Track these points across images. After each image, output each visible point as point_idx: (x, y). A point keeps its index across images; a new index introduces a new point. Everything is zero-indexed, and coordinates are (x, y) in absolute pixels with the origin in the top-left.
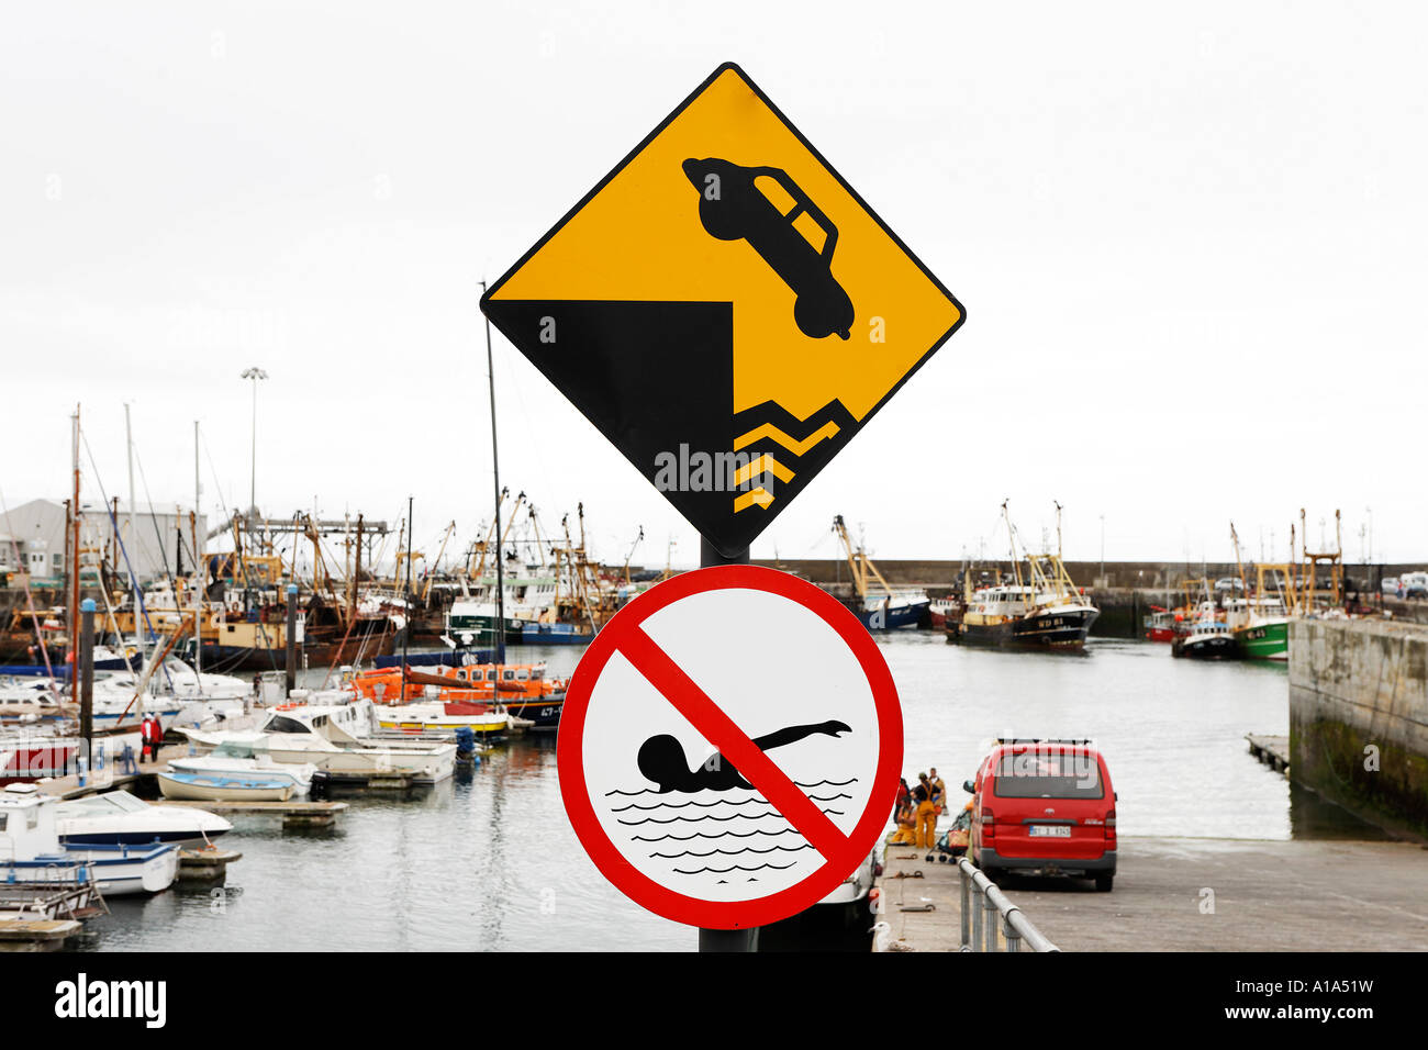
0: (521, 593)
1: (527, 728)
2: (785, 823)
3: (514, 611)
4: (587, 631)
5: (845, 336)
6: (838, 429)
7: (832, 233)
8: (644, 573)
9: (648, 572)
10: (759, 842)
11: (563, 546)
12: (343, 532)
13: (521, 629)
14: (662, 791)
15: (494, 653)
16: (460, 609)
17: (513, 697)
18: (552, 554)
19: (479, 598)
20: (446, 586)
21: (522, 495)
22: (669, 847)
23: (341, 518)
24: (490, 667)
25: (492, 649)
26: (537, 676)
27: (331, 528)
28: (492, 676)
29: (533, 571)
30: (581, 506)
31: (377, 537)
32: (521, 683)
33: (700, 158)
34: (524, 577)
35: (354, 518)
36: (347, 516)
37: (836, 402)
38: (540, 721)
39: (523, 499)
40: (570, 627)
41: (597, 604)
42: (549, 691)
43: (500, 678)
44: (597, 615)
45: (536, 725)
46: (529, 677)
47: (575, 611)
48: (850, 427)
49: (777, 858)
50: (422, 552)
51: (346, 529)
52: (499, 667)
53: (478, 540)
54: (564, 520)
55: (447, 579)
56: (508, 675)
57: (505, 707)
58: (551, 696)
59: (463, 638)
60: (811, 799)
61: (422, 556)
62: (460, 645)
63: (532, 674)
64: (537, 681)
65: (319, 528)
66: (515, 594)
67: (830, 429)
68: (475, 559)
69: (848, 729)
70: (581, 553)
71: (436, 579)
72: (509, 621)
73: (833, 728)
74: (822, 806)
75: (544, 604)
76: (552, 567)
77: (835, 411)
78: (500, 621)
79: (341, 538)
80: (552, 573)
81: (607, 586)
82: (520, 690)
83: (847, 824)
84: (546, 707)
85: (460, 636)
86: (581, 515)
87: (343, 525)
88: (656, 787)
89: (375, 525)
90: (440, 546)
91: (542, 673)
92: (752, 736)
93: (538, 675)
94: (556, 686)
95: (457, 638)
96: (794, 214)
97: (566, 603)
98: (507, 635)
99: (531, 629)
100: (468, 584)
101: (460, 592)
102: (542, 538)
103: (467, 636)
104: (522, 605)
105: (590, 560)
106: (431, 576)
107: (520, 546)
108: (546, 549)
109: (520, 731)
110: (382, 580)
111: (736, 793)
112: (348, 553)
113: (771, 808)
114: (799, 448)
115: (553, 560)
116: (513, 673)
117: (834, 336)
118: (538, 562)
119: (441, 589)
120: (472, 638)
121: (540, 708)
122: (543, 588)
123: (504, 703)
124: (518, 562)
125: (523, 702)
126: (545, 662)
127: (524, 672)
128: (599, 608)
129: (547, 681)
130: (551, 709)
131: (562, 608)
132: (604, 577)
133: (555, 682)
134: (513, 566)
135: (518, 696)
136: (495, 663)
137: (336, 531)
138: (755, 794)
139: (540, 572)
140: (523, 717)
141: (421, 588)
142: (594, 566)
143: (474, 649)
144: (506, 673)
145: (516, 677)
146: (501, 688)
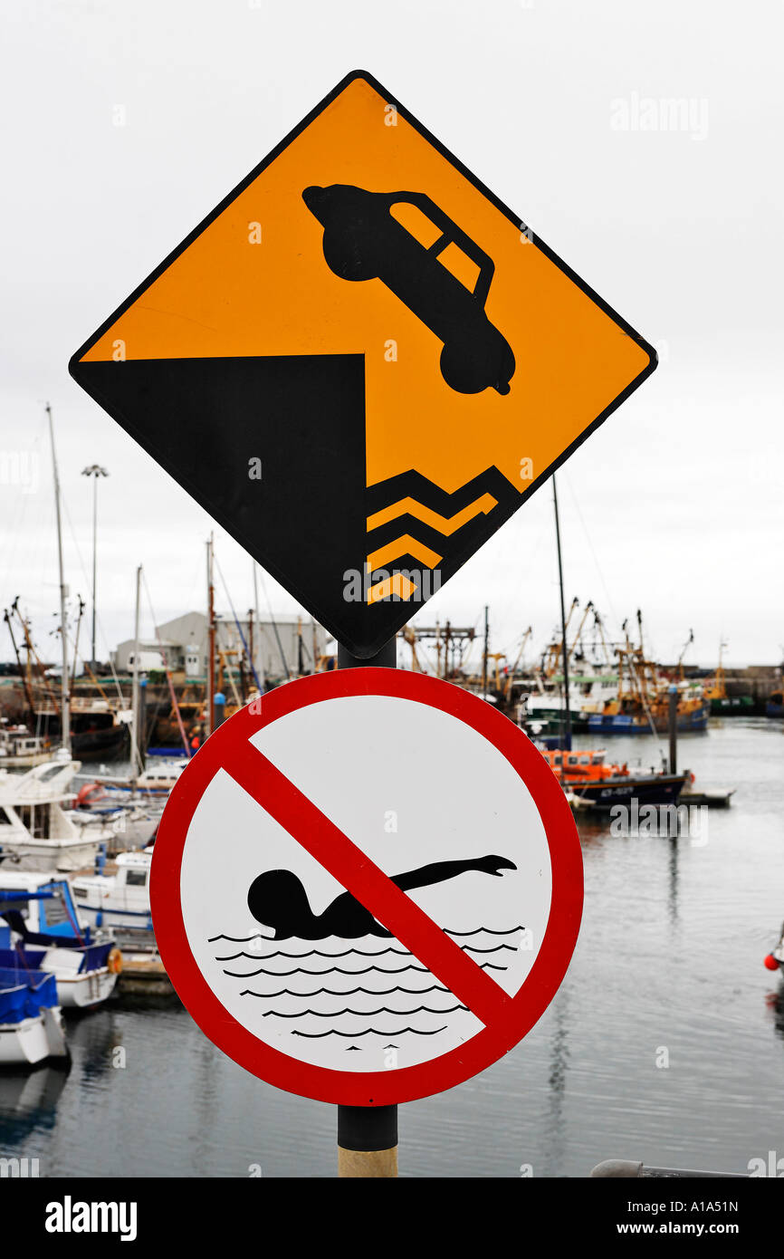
0: (587, 688)
1: (589, 807)
2: (431, 979)
3: (578, 703)
4: (644, 722)
5: (504, 390)
6: (495, 502)
7: (487, 267)
8: (698, 672)
9: (702, 670)
10: (399, 1001)
11: (623, 648)
12: (434, 637)
13: (587, 720)
14: (278, 937)
15: (562, 740)
16: (534, 702)
17: (577, 779)
18: (615, 655)
19: (553, 693)
20: (525, 682)
21: (590, 604)
22: (286, 1004)
23: (433, 625)
24: (557, 753)
25: (558, 737)
26: (597, 762)
27: (424, 634)
28: (558, 761)
29: (598, 670)
30: (639, 613)
31: (466, 641)
32: (583, 767)
33: (324, 185)
34: (590, 674)
35: (443, 625)
36: (438, 623)
37: (493, 470)
38: (601, 801)
39: (591, 607)
40: (629, 718)
41: (655, 699)
42: (608, 774)
43: (566, 762)
44: (654, 708)
45: (597, 804)
46: (590, 761)
47: (634, 706)
48: (511, 500)
49: (422, 1021)
50: (504, 654)
51: (437, 634)
52: (565, 753)
53: (553, 643)
54: (624, 625)
55: (526, 676)
56: (571, 761)
57: (571, 788)
58: (610, 779)
59: (533, 728)
60: (465, 950)
61: (504, 657)
62: (531, 733)
63: (593, 760)
64: (598, 767)
65: (416, 634)
66: (583, 689)
67: (486, 503)
68: (550, 660)
69: (513, 866)
70: (639, 654)
71: (516, 677)
72: (575, 714)
73: (492, 864)
74: (479, 959)
75: (606, 698)
76: (614, 667)
77: (491, 481)
78: (566, 714)
79: (433, 642)
80: (615, 672)
81: (664, 683)
82: (583, 773)
83: (511, 982)
84: (606, 788)
85: (530, 726)
86: (640, 621)
87: (434, 630)
88: (271, 932)
89: (465, 630)
90: (519, 648)
91: (602, 759)
92: (390, 873)
93: (598, 760)
94: (614, 770)
95: (528, 728)
96: (440, 246)
97: (629, 698)
98: (574, 725)
99: (596, 720)
100: (543, 681)
101: (536, 688)
102: (607, 641)
103: (536, 726)
104: (588, 699)
105: (647, 660)
106: (511, 674)
107: (587, 649)
108: (609, 650)
109: (583, 810)
110: (471, 678)
111: (370, 942)
112: (439, 654)
113: (414, 960)
114: (447, 526)
115: (616, 660)
116: (576, 759)
117: (490, 390)
118: (603, 661)
119: (521, 686)
120: (540, 728)
121: (600, 790)
122: (606, 685)
123: (571, 784)
124: (585, 662)
125: (585, 784)
126: (604, 750)
127: (586, 758)
128: (656, 701)
129: (606, 766)
130: (610, 791)
131: (624, 702)
132: (662, 675)
133: (613, 767)
134: (580, 666)
135: (581, 779)
136: (562, 750)
137: (428, 636)
138: (395, 943)
139: (604, 671)
140: (586, 797)
141: (503, 685)
142: (652, 665)
143: (544, 738)
144: (571, 759)
145: (579, 761)
146: (566, 771)
